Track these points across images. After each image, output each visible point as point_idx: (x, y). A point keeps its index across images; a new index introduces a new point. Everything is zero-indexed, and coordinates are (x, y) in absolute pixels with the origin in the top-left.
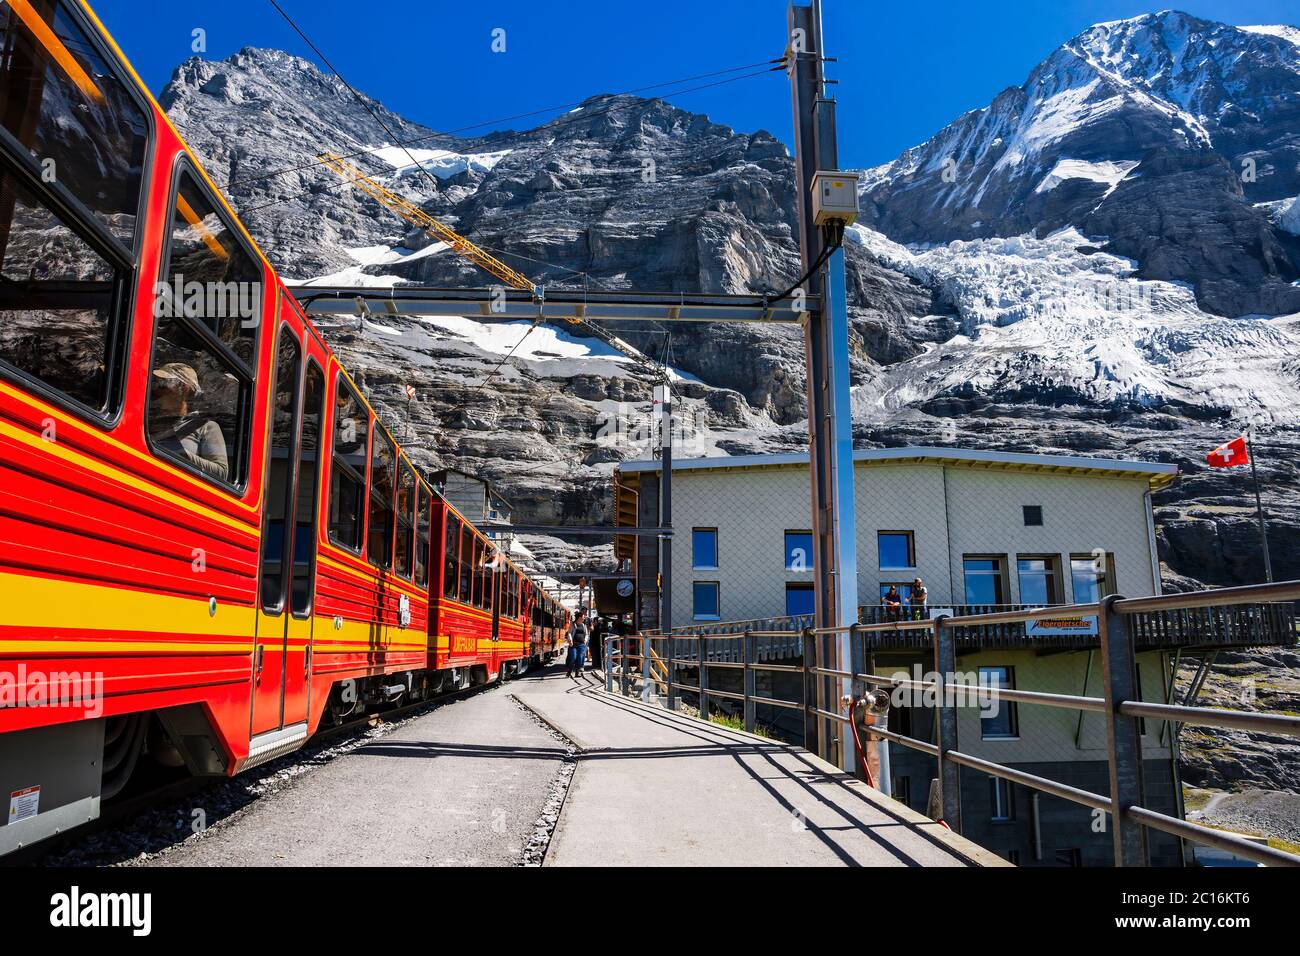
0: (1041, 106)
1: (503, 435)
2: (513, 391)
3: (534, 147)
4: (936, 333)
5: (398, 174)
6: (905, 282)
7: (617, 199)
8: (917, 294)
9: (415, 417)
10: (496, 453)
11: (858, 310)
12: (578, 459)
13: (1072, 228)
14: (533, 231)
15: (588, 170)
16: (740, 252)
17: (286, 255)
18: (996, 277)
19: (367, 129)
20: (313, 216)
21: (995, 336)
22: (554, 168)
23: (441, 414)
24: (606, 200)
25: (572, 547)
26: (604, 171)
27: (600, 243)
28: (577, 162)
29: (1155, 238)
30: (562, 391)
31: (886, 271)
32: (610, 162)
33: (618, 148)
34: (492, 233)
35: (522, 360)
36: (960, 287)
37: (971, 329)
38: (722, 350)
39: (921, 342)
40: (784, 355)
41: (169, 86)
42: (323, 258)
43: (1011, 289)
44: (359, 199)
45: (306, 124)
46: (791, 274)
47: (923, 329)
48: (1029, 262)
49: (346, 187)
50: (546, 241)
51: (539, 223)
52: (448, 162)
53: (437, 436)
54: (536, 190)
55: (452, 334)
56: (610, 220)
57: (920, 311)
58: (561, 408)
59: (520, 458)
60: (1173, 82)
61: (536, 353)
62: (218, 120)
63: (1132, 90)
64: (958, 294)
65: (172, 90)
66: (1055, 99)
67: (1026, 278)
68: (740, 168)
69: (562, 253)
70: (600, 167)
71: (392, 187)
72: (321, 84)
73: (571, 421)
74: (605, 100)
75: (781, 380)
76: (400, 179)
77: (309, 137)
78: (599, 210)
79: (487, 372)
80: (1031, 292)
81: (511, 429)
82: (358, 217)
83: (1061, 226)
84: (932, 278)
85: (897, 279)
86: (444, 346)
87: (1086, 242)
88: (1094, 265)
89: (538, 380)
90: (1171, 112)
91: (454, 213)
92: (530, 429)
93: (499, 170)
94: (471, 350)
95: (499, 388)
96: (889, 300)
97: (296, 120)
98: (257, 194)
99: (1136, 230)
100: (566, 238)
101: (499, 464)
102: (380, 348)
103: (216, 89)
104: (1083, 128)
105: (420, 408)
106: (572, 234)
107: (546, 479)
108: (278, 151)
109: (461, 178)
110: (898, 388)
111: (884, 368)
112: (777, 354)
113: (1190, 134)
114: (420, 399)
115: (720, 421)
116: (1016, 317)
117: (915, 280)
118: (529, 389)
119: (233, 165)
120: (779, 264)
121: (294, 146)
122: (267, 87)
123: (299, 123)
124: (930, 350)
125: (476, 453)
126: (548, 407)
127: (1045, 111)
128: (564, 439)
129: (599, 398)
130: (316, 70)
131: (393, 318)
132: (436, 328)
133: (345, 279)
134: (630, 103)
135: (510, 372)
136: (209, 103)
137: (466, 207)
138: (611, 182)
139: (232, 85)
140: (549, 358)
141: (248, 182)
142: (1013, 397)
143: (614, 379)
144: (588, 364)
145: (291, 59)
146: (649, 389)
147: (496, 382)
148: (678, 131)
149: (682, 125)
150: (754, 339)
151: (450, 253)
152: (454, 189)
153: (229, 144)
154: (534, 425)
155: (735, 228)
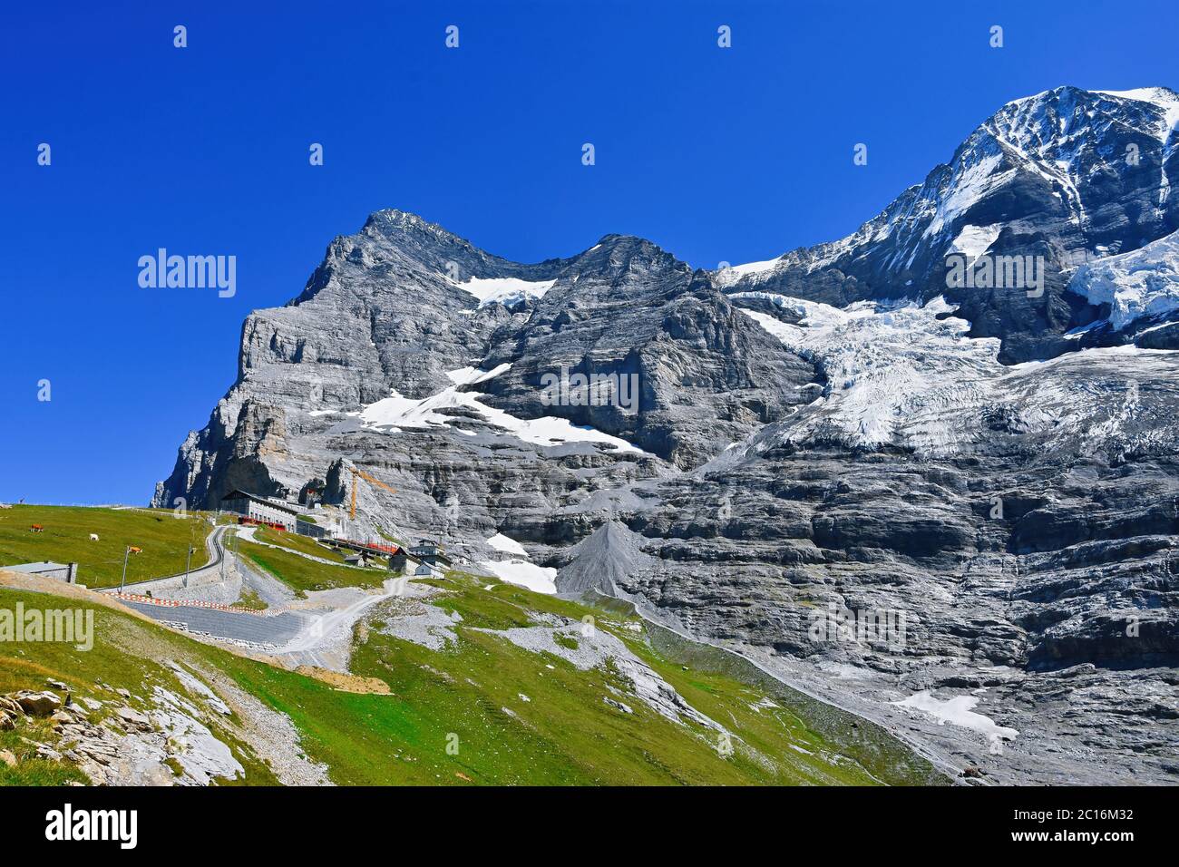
0: (959, 180)
1: (522, 495)
2: (530, 468)
3: (564, 284)
4: (806, 398)
5: (480, 306)
7: (607, 328)
8: (802, 369)
9: (478, 489)
10: (516, 505)
11: (745, 392)
12: (558, 504)
13: (942, 297)
14: (555, 357)
15: (594, 305)
16: (669, 366)
17: (410, 384)
19: (459, 267)
20: (425, 352)
21: (838, 397)
22: (572, 306)
23: (491, 486)
24: (602, 329)
26: (604, 304)
27: (591, 365)
28: (588, 298)
29: (985, 305)
30: (558, 465)
32: (609, 297)
34: (532, 358)
35: (540, 447)
37: (827, 394)
39: (794, 405)
42: (432, 384)
43: (861, 361)
44: (454, 333)
45: (417, 277)
46: (704, 374)
47: (798, 396)
49: (445, 326)
50: (560, 365)
51: (559, 350)
53: (488, 498)
54: (561, 323)
55: (506, 430)
56: (598, 348)
57: (802, 381)
58: (555, 476)
59: (527, 507)
61: (551, 440)
62: (360, 286)
64: (826, 367)
65: (328, 266)
66: (971, 171)
68: (682, 300)
70: (601, 301)
71: (476, 318)
72: (426, 234)
73: (559, 483)
74: (614, 239)
76: (481, 310)
77: (420, 289)
78: (595, 338)
79: (519, 458)
81: (526, 491)
82: (453, 347)
83: (937, 294)
84: (814, 356)
86: (499, 442)
87: (944, 309)
88: (941, 330)
89: (546, 460)
91: (514, 339)
92: (536, 490)
94: (514, 443)
95: (523, 467)
97: (410, 275)
98: (389, 340)
101: (518, 511)
102: (462, 448)
103: (356, 259)
104: (983, 200)
105: (480, 483)
106: (577, 359)
107: (538, 517)
108: (400, 305)
109: (521, 306)
110: (758, 443)
112: (682, 431)
113: (1064, 196)
114: (481, 478)
115: (642, 475)
117: (805, 359)
118: (539, 466)
119: (373, 320)
120: (695, 369)
121: (410, 300)
122: (387, 250)
123: (413, 278)
124: (796, 410)
125: (506, 506)
126: (546, 476)
127: (961, 186)
128: (553, 493)
129: (577, 467)
130: (422, 223)
131: (472, 424)
132: (497, 428)
133: (446, 397)
134: (628, 243)
135: (532, 456)
136: (354, 271)
137: (521, 335)
138: (606, 313)
139: (365, 254)
140: (557, 443)
141: (383, 332)
142: (810, 446)
143: (585, 456)
144: (577, 446)
145: (404, 215)
146: (607, 459)
147: (522, 463)
148: (655, 267)
149: (658, 262)
150: (670, 422)
151: (507, 375)
152: (516, 316)
153: (369, 305)
154: (538, 488)
155: (664, 352)
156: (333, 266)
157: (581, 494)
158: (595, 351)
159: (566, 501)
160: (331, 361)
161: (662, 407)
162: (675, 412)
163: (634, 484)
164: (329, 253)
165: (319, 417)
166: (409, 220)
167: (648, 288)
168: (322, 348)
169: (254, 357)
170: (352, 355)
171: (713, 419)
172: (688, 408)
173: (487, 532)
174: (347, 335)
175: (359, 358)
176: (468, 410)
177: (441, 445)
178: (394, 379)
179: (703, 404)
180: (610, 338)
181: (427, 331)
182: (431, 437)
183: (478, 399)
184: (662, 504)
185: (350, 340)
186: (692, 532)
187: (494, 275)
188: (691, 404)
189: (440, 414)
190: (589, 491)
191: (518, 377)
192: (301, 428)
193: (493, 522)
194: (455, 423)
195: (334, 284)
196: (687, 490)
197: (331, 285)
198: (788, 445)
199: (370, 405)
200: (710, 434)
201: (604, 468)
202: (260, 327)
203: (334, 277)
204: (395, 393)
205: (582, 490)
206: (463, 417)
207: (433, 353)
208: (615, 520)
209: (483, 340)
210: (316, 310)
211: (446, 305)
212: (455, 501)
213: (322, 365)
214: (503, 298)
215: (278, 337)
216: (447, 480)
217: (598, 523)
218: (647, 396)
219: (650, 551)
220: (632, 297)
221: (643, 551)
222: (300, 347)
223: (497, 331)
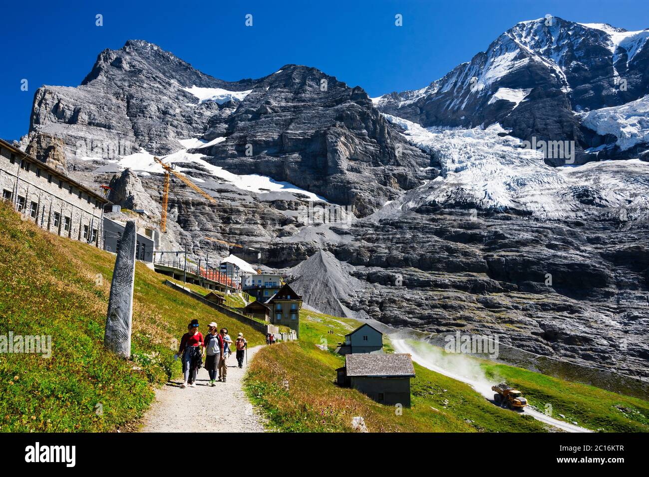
0: (493, 62)
1: (246, 226)
2: (250, 207)
3: (260, 91)
4: (430, 176)
5: (200, 102)
6: (419, 152)
7: (295, 119)
8: (424, 157)
9: (212, 220)
10: (243, 234)
11: (394, 167)
12: (275, 235)
13: (498, 124)
14: (259, 134)
15: (283, 104)
16: (344, 144)
17: (154, 145)
18: (458, 150)
19: (185, 78)
20: (164, 126)
21: (453, 177)
22: (268, 103)
23: (222, 218)
24: (291, 119)
25: (272, 269)
26: (290, 104)
27: (287, 140)
28: (278, 100)
30: (270, 207)
31: (411, 147)
32: (293, 100)
33: (297, 93)
34: (242, 134)
35: (254, 193)
36: (442, 155)
37: (444, 174)
38: (336, 187)
39: (423, 179)
40: (361, 189)
41: (97, 63)
42: (170, 146)
43: (463, 155)
44: (184, 116)
45: (158, 80)
46: (367, 153)
47: (424, 174)
48: (475, 141)
49: (178, 111)
50: (264, 139)
51: (262, 130)
52: (222, 96)
53: (221, 227)
54: (261, 114)
55: (225, 181)
56: (291, 130)
57: (424, 165)
58: (269, 215)
59: (252, 235)
60: (552, 51)
61: (260, 189)
62: (120, 80)
63: (534, 55)
64: (441, 157)
65: (98, 66)
66: (500, 58)
67: (470, 150)
68: (347, 104)
69: (271, 144)
70: (288, 102)
71: (197, 109)
72: (163, 57)
73: (273, 220)
74: (292, 67)
75: (359, 200)
76: (201, 105)
77: (160, 87)
78: (287, 124)
79: (240, 199)
80: (471, 157)
81: (249, 223)
82: (183, 124)
83: (494, 122)
84: (431, 150)
85: (416, 151)
86: (222, 187)
87: (502, 131)
88: (504, 142)
89: (260, 202)
90: (550, 66)
91: (226, 123)
92: (258, 223)
93: (245, 103)
94: (234, 189)
95: (245, 206)
96: (409, 162)
97: (153, 78)
98: (139, 116)
99: (524, 126)
100: (273, 138)
101: (245, 238)
103: (117, 64)
104: (510, 73)
105: (214, 216)
106: (276, 136)
107: (262, 244)
108: (147, 95)
109: (228, 104)
110: (408, 202)
111: (405, 192)
112: (357, 189)
113: (558, 76)
114: (214, 212)
116: (462, 169)
117: (424, 151)
118: (256, 206)
119: (128, 102)
120: (361, 149)
121: (154, 92)
122: (139, 62)
123: (155, 80)
124: (426, 183)
125: (236, 234)
126: (263, 214)
127: (495, 64)
128: (270, 227)
129: (285, 209)
130: (161, 50)
131: (201, 174)
132: (219, 178)
133: (180, 156)
134: (303, 69)
135: (249, 199)
136: (115, 71)
137: (231, 120)
138: (293, 110)
139: (124, 62)
140: (265, 192)
141: (135, 110)
142: (451, 206)
143: (291, 201)
144: (281, 194)
145: (149, 45)
146: (305, 205)
147: (244, 203)
150: (348, 182)
151: (224, 144)
152: (225, 110)
153: (126, 93)
154: (258, 222)
155: (343, 135)
156: (101, 66)
157: (292, 228)
158: (289, 132)
159: (281, 234)
160: (98, 125)
161: (342, 172)
162: (351, 176)
164: (99, 58)
165: (88, 161)
166: (151, 47)
167: (320, 97)
168: (92, 115)
169: (42, 116)
170: (114, 122)
171: (375, 184)
172: (358, 174)
173: (222, 253)
174: (110, 109)
175: (118, 125)
176: (197, 165)
177: (181, 186)
178: (142, 141)
179: (367, 173)
180: (299, 124)
181: (165, 113)
182: (173, 180)
183: (203, 159)
184: (357, 240)
185: (113, 113)
186: (390, 262)
187: (207, 86)
188: (360, 172)
189: (177, 166)
190: (297, 226)
191: (232, 146)
192: (75, 167)
193: (227, 246)
194: (189, 173)
195: (102, 77)
196: (371, 231)
197: (100, 78)
198: (433, 204)
199: (125, 157)
200: (375, 193)
202: (47, 96)
203: (102, 73)
204: (143, 150)
205: (292, 226)
206: (194, 170)
207: (170, 127)
208: (324, 250)
209: (203, 123)
210: (89, 91)
211: (177, 99)
212: (196, 228)
213: (92, 127)
214: (216, 98)
215: (60, 104)
216: (188, 212)
217: (311, 251)
218: (330, 164)
219: (358, 275)
220: (309, 101)
221: (352, 275)
222: (77, 112)
223: (212, 118)
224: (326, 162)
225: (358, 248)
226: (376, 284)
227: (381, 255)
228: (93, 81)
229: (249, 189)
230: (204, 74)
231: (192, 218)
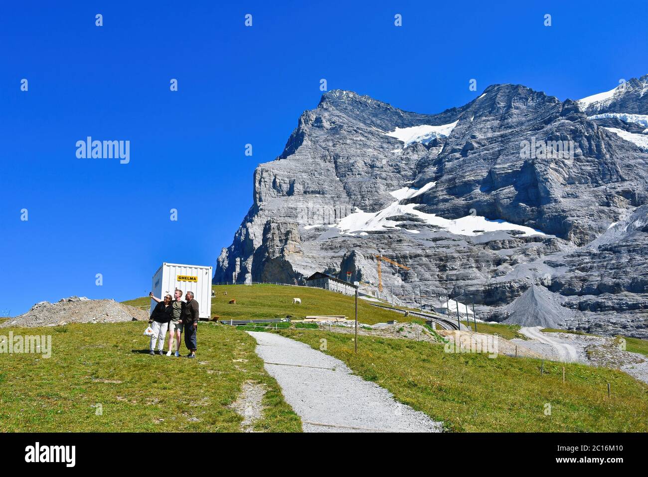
1: (462, 271)
3: (464, 124)
5: (405, 146)
7: (503, 150)
9: (429, 269)
10: (459, 279)
11: (618, 184)
12: (490, 276)
14: (468, 174)
15: (490, 135)
16: (556, 170)
17: (367, 202)
19: (386, 122)
20: (374, 181)
22: (474, 137)
23: (439, 266)
24: (499, 151)
26: (497, 133)
27: (496, 176)
28: (484, 131)
30: (484, 249)
32: (500, 128)
34: (451, 176)
35: (468, 237)
38: (551, 218)
40: (578, 216)
41: (299, 129)
42: (382, 201)
44: (391, 166)
45: (360, 131)
46: (583, 174)
49: (384, 162)
50: (473, 178)
51: (470, 169)
53: (438, 275)
54: (468, 150)
55: (440, 228)
56: (499, 164)
58: (483, 257)
59: (468, 279)
61: (474, 232)
62: (324, 141)
65: (301, 131)
68: (557, 123)
70: (494, 131)
71: (404, 155)
73: (488, 261)
74: (496, 88)
75: (577, 227)
76: (407, 148)
77: (363, 139)
78: (495, 157)
79: (454, 246)
81: (465, 268)
82: (391, 174)
86: (437, 236)
89: (475, 245)
91: (434, 165)
92: (472, 267)
93: (451, 139)
94: (448, 236)
95: (459, 252)
97: (355, 131)
98: (348, 175)
100: (482, 175)
101: (461, 283)
102: (413, 242)
103: (318, 124)
105: (431, 265)
106: (485, 174)
107: (478, 286)
108: (352, 151)
109: (434, 143)
110: (635, 221)
111: (635, 209)
112: (574, 216)
114: (430, 262)
115: (549, 251)
118: (470, 250)
119: (335, 163)
120: (576, 171)
121: (358, 147)
122: (338, 116)
123: (357, 132)
125: (452, 280)
126: (477, 257)
128: (484, 268)
129: (499, 249)
130: (357, 96)
131: (415, 225)
132: (433, 226)
133: (393, 209)
134: (507, 89)
135: (464, 244)
136: (318, 132)
137: (439, 162)
138: (500, 139)
139: (324, 121)
140: (479, 234)
141: (343, 170)
143: (504, 241)
144: (495, 234)
145: (344, 92)
146: (519, 242)
147: (458, 249)
148: (531, 103)
149: (532, 99)
150: (563, 211)
151: (434, 190)
152: (432, 150)
153: (331, 153)
154: (473, 265)
155: (552, 161)
156: (304, 131)
157: (506, 268)
158: (497, 166)
159: (496, 274)
160: (313, 192)
161: (556, 201)
162: (566, 204)
163: (544, 258)
164: (300, 122)
165: (311, 230)
166: (347, 95)
167: (528, 119)
168: (306, 184)
169: (263, 195)
170: (326, 187)
171: (596, 207)
172: (575, 200)
173: (442, 299)
174: (320, 174)
175: (331, 188)
176: (410, 216)
177: (398, 241)
178: (356, 200)
179: (586, 196)
180: (507, 156)
181: (372, 166)
182: (389, 236)
183: (415, 208)
184: (571, 271)
185: (323, 177)
186: (601, 290)
187: (411, 125)
188: (577, 197)
189: (391, 221)
190: (511, 265)
191: (442, 190)
193: (445, 292)
194: (403, 226)
195: (306, 142)
196: (587, 259)
197: (305, 143)
199: (342, 219)
200: (596, 217)
201: (519, 248)
202: (265, 175)
203: (306, 138)
204: (358, 210)
205: (505, 265)
206: (408, 221)
207: (379, 180)
208: (537, 285)
209: (411, 169)
210: (298, 160)
211: (382, 148)
212: (415, 279)
213: (308, 195)
214: (421, 139)
215: (277, 180)
216: (407, 265)
217: (524, 288)
218: (542, 194)
219: (570, 305)
220: (517, 126)
221: (564, 306)
222: (292, 185)
223: (420, 161)
224: (538, 193)
225: (569, 280)
226: (586, 312)
227: (592, 283)
228: (300, 148)
229: (463, 233)
230: (405, 112)
231: (411, 271)
